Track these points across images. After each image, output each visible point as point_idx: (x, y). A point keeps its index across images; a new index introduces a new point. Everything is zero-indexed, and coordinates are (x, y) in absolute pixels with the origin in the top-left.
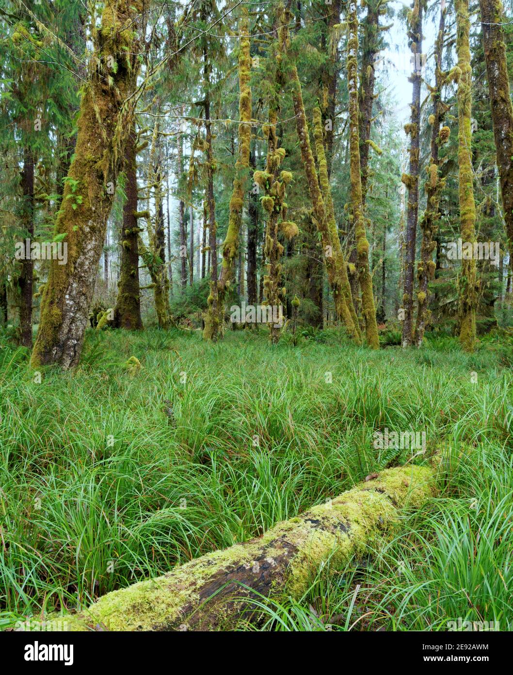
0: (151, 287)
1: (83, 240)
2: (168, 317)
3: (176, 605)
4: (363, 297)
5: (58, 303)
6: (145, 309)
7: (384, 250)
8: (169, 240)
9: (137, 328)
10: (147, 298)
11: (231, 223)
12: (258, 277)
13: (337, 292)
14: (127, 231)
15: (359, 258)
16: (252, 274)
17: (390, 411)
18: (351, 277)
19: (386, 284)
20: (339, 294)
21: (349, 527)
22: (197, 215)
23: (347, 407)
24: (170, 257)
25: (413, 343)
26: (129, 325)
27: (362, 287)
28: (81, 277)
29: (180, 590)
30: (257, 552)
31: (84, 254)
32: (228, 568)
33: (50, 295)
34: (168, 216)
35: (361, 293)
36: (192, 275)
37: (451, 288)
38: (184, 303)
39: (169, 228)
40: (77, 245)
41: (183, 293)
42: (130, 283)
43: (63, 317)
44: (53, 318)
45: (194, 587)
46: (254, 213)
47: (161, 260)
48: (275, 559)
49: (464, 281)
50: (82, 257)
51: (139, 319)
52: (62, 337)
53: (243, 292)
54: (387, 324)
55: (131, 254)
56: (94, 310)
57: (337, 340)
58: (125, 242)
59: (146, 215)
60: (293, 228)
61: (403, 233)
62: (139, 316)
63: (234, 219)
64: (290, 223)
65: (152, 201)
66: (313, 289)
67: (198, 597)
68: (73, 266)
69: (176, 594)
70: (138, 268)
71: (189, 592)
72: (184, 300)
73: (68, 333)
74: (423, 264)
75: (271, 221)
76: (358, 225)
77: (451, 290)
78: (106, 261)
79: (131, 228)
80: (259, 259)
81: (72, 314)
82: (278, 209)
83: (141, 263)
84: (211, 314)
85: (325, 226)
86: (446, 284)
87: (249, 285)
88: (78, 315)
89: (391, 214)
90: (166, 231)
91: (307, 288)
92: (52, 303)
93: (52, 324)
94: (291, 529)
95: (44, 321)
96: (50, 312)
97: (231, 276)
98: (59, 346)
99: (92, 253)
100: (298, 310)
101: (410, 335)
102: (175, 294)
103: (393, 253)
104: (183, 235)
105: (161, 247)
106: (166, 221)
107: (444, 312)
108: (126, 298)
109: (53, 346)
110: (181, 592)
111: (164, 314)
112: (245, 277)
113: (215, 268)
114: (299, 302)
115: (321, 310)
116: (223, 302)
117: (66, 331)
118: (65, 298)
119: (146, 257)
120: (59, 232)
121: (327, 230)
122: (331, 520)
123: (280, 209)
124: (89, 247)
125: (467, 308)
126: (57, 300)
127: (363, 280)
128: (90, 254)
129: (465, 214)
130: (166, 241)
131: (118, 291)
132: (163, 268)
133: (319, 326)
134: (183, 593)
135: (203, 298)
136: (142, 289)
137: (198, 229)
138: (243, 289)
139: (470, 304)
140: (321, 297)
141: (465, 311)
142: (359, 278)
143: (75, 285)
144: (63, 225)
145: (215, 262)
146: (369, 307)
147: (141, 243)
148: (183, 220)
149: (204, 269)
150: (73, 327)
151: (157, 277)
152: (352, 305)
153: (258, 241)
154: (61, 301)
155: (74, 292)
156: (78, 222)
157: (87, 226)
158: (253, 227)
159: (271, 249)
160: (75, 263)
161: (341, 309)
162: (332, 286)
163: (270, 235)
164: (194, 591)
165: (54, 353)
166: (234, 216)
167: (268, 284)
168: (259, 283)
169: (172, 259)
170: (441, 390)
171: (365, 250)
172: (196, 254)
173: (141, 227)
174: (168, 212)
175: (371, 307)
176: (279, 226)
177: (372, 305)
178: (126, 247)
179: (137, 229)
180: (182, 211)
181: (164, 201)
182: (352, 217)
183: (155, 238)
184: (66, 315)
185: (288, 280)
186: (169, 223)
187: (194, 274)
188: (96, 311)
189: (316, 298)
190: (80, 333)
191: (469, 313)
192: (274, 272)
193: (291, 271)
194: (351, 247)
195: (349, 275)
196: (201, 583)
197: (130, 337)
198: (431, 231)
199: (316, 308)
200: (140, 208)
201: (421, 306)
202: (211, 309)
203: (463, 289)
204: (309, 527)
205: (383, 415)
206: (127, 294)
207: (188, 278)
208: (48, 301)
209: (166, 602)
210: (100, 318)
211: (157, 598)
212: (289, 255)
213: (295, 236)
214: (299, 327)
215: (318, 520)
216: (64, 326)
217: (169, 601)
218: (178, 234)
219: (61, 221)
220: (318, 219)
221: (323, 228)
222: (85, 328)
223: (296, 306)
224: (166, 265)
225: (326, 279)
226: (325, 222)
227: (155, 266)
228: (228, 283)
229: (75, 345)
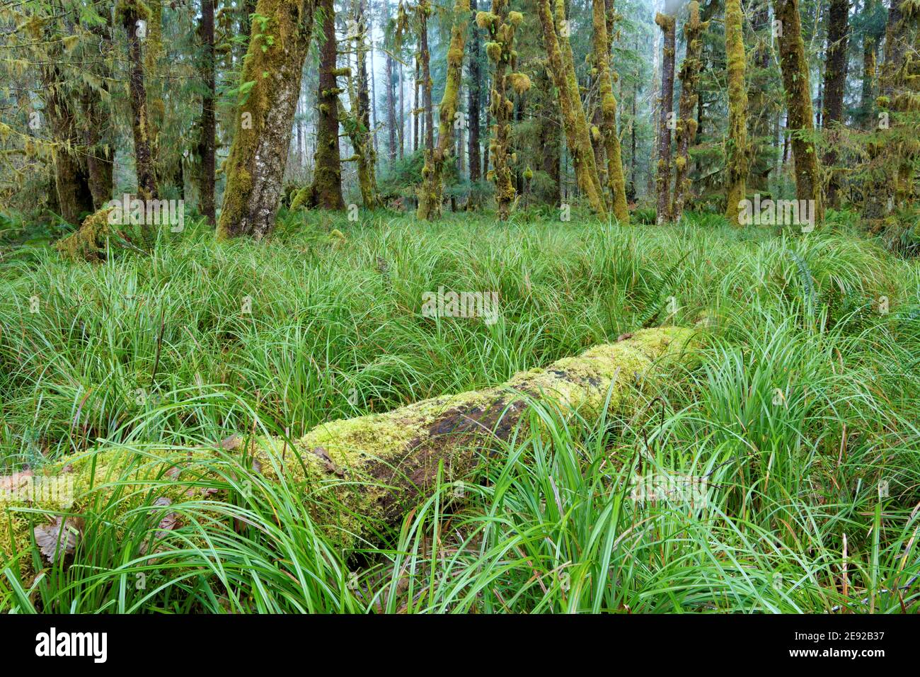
0: (353, 160)
1: (274, 91)
2: (375, 196)
3: (403, 438)
4: (609, 166)
5: (246, 165)
6: (347, 189)
7: (634, 114)
8: (374, 107)
9: (338, 209)
10: (349, 173)
11: (449, 79)
12: (482, 149)
13: (578, 160)
14: (324, 92)
15: (604, 118)
16: (474, 145)
17: (645, 273)
18: (595, 143)
19: (637, 156)
20: (581, 163)
21: (600, 381)
22: (407, 76)
23: (594, 271)
24: (376, 124)
25: (671, 219)
26: (328, 205)
27: (608, 153)
28: (274, 134)
29: (406, 424)
30: (493, 396)
31: (277, 106)
32: (461, 408)
33: (237, 157)
34: (373, 78)
35: (606, 161)
36: (402, 148)
37: (716, 156)
38: (393, 181)
39: (373, 92)
40: (268, 96)
41: (392, 169)
42: (328, 155)
43: (253, 181)
44: (241, 183)
45: (422, 423)
46: (475, 70)
47: (365, 128)
48: (515, 404)
49: (732, 145)
50: (274, 110)
51: (340, 198)
52: (252, 206)
53: (463, 169)
54: (637, 204)
55: (329, 119)
56: (286, 191)
57: (578, 216)
58: (322, 105)
59: (347, 73)
60: (524, 80)
61: (658, 94)
62: (339, 194)
63: (452, 75)
64: (521, 74)
65: (353, 57)
66: (548, 159)
67: (428, 433)
68: (263, 120)
69: (402, 427)
70: (338, 137)
71: (417, 427)
72: (393, 177)
73: (258, 202)
74: (681, 123)
75: (497, 73)
76: (602, 79)
77: (715, 158)
78: (299, 131)
79: (329, 89)
80: (483, 128)
81: (263, 178)
82: (506, 58)
83: (341, 131)
84: (426, 189)
85: (562, 79)
86: (710, 150)
87: (471, 158)
88: (270, 180)
89: (642, 71)
90: (370, 96)
91: (542, 158)
92: (239, 165)
93: (240, 190)
94: (532, 378)
95: (230, 187)
96: (237, 176)
97: (449, 144)
98: (249, 217)
99: (285, 105)
100: (531, 184)
101: (667, 210)
102: (382, 170)
103: (645, 117)
104: (391, 99)
105: (365, 112)
106: (370, 83)
107: (707, 185)
108: (324, 173)
109: (242, 216)
110: (408, 426)
111: (370, 193)
112: (467, 149)
113: (430, 134)
114: (531, 174)
115: (558, 184)
116: (440, 175)
117: (256, 199)
118: (255, 160)
119: (348, 125)
120: (246, 80)
121: (564, 85)
122: (578, 373)
123: (508, 58)
124: (282, 98)
125: (735, 178)
126: (245, 162)
127: (609, 144)
128: (283, 107)
129: (732, 63)
130: (370, 107)
131: (314, 164)
132: (368, 137)
133: (556, 204)
134: (410, 427)
135: (415, 174)
136: (343, 162)
137: (409, 93)
138: (463, 165)
139: (739, 172)
140: (558, 169)
141: (733, 181)
142: (605, 142)
143: (266, 144)
144: (252, 71)
145: (430, 127)
146: (616, 178)
147: (341, 107)
148: (390, 81)
149: (416, 139)
150: (265, 193)
151: (361, 148)
152: (596, 175)
153: (481, 106)
154: (250, 164)
155: (266, 152)
156: (268, 67)
157: (280, 72)
158: (475, 88)
159: (498, 106)
160: (266, 118)
161: (583, 180)
162: (572, 152)
163: (497, 89)
164: (423, 427)
165: (243, 225)
166: (453, 71)
167: (494, 150)
168: (482, 157)
169: (378, 126)
170: (706, 252)
171: (612, 109)
172: (406, 122)
173: (341, 88)
174: (372, 73)
175: (619, 177)
176: (508, 78)
177: (620, 176)
178: (324, 112)
179: (336, 90)
180: (389, 71)
181: (368, 60)
182: (595, 70)
183: (357, 101)
184: (256, 180)
185: (518, 148)
186: (373, 86)
187: (404, 147)
188: (288, 191)
189: (553, 171)
190: (273, 201)
191: (738, 184)
192: (502, 135)
193: (522, 138)
194: (595, 105)
195: (593, 141)
196: (429, 419)
197: (331, 216)
198: (692, 83)
199: (552, 182)
200: (340, 65)
201: (680, 173)
202: (427, 183)
203: (730, 155)
204: (553, 378)
205: (636, 278)
206: (325, 168)
207: (398, 152)
208: (235, 163)
209: (392, 434)
210: (294, 198)
211: (381, 429)
212: (520, 118)
213: (527, 90)
214: (532, 206)
215: (563, 372)
216: (255, 192)
217: (395, 433)
218: (384, 99)
219: (249, 67)
220: (555, 71)
221: (561, 83)
222: (278, 194)
223: (529, 179)
224: (372, 134)
225: (564, 146)
226: (563, 74)
227: (359, 135)
228: (447, 152)
229: (268, 215)
